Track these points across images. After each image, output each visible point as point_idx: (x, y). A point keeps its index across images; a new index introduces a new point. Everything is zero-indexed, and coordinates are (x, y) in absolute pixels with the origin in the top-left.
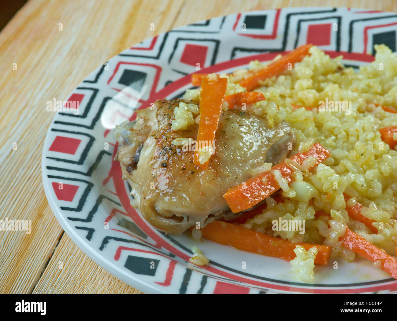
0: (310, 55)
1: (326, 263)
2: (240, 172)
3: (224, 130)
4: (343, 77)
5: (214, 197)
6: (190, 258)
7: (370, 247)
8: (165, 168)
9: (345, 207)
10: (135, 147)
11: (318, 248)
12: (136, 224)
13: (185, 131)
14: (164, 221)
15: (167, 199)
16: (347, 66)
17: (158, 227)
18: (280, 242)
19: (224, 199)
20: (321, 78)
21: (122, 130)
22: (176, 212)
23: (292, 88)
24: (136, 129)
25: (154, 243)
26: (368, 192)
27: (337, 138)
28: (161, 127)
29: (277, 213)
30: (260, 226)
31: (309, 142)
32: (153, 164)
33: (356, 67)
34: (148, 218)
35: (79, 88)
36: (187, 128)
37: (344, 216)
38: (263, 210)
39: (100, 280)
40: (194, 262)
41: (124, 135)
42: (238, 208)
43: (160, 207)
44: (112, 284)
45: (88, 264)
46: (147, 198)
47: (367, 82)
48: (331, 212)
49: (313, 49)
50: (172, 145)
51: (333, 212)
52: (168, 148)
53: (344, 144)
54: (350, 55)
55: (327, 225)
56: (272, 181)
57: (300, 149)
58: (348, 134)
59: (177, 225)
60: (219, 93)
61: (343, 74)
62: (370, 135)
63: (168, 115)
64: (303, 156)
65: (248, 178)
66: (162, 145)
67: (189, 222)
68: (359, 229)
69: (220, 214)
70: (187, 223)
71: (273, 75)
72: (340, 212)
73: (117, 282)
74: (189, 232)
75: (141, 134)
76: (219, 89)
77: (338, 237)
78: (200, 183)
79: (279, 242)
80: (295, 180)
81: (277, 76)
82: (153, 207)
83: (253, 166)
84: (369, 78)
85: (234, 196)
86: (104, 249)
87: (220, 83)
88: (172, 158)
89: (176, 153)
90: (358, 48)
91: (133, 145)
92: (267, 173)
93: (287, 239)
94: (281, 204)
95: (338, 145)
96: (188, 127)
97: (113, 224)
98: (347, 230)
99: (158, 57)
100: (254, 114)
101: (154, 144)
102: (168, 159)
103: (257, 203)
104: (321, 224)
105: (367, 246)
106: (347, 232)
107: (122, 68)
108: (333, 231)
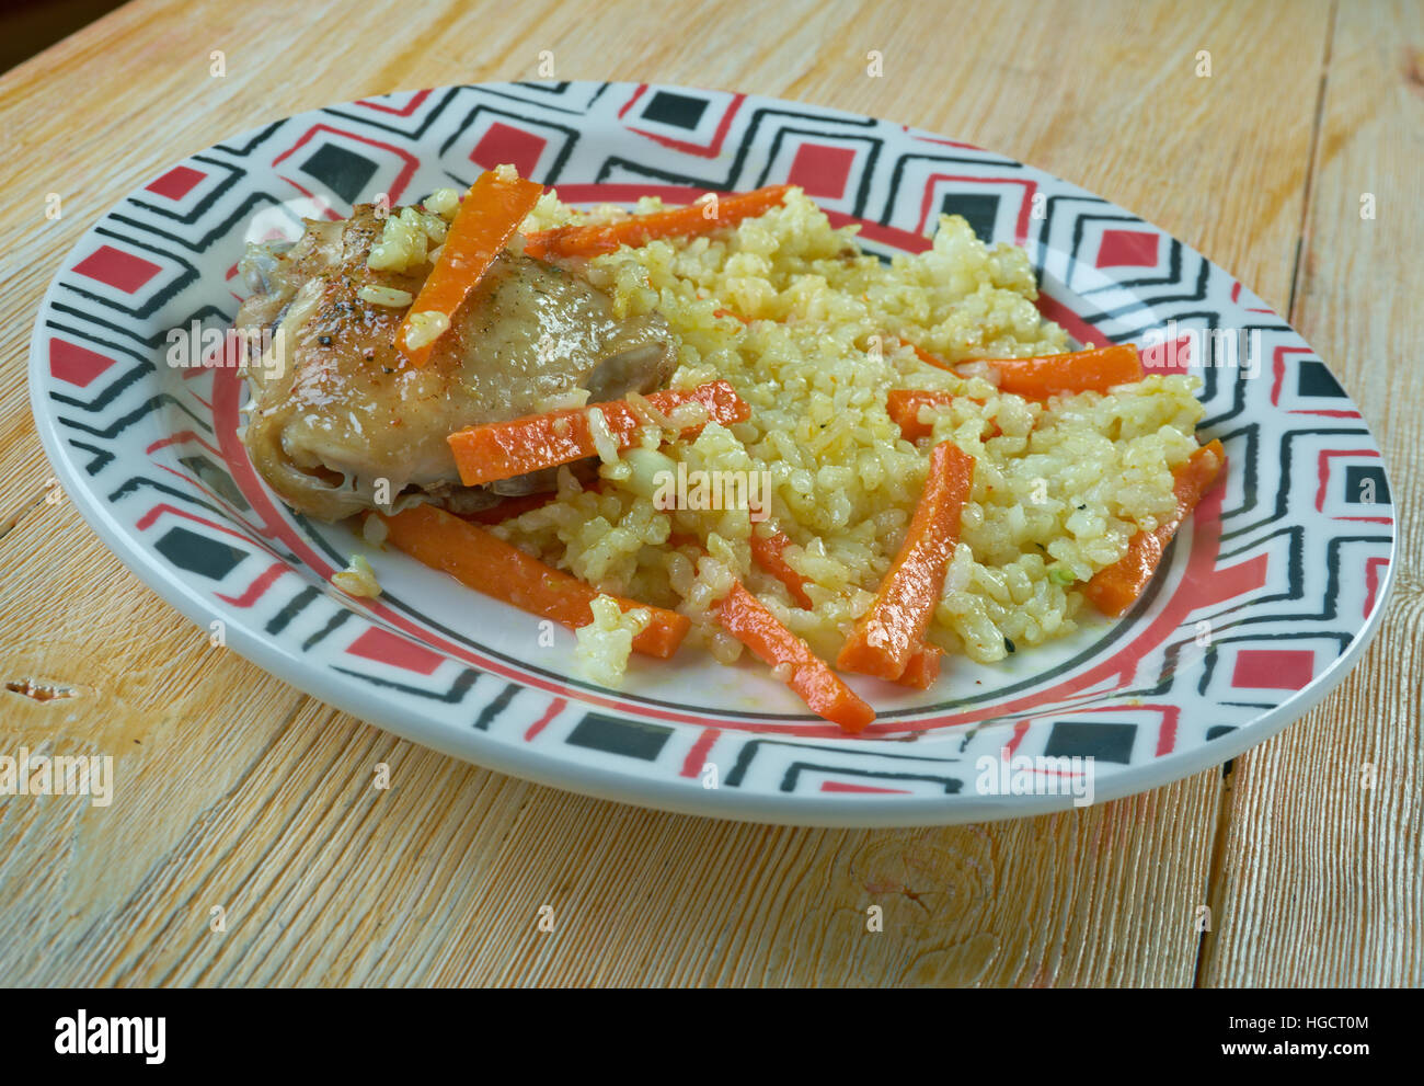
0: (783, 205)
1: (665, 653)
2: (506, 398)
3: (494, 292)
4: (849, 272)
5: (426, 438)
6: (334, 572)
7: (778, 633)
8: (327, 349)
9: (749, 534)
10: (281, 302)
11: (653, 614)
12: (233, 479)
13: (400, 274)
14: (295, 476)
15: (311, 419)
16: (866, 253)
17: (280, 489)
18: (568, 582)
19: (448, 446)
20: (798, 263)
21: (261, 257)
22: (326, 457)
23: (720, 270)
24: (293, 258)
25: (260, 523)
26: (815, 514)
27: (783, 389)
28: (346, 257)
29: (575, 511)
30: (529, 537)
31: (703, 371)
32: (302, 337)
33: (885, 260)
34: (259, 463)
35: (197, 158)
36: (404, 269)
37: (738, 557)
38: (547, 502)
39: (116, 596)
40: (341, 585)
41: (261, 268)
42: (476, 474)
43: (291, 440)
44: (141, 610)
45: (98, 557)
46: (266, 413)
47: (899, 290)
48: (710, 538)
49: (794, 195)
50: (359, 300)
51: (714, 540)
52: (346, 305)
53: (796, 403)
54: (882, 230)
55: (691, 568)
56: (580, 432)
57: (673, 381)
58: (810, 385)
59: (323, 492)
60: (510, 209)
61: (850, 265)
62: (861, 395)
63: (370, 232)
64: (676, 399)
65: (525, 413)
66: (334, 296)
67: (357, 493)
68: (770, 592)
69: (438, 489)
70: (350, 492)
71: (681, 233)
72: (732, 543)
73: (156, 608)
74: (357, 521)
75: (300, 271)
76: (513, 201)
77: (711, 599)
78: (399, 397)
79: (564, 582)
80: (640, 446)
81: (692, 239)
82: (276, 437)
83: (546, 391)
84: (908, 284)
85: (471, 441)
86: (120, 502)
87: (520, 190)
88: (349, 328)
89: (361, 319)
90: (904, 219)
91: (278, 296)
92: (572, 412)
93: (586, 580)
94: (591, 494)
95: (780, 403)
96: (408, 269)
97: (169, 456)
98: (736, 586)
99: (416, 136)
100: (585, 280)
101: (320, 293)
102: (338, 331)
103: (525, 472)
104: (677, 562)
105: (771, 627)
106: (735, 589)
107: (321, 139)
108: (701, 582)
